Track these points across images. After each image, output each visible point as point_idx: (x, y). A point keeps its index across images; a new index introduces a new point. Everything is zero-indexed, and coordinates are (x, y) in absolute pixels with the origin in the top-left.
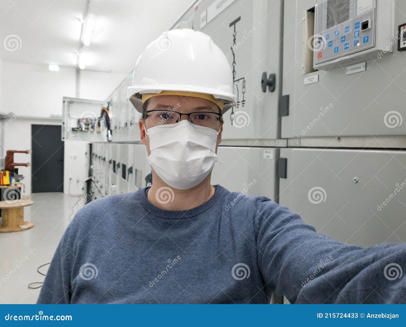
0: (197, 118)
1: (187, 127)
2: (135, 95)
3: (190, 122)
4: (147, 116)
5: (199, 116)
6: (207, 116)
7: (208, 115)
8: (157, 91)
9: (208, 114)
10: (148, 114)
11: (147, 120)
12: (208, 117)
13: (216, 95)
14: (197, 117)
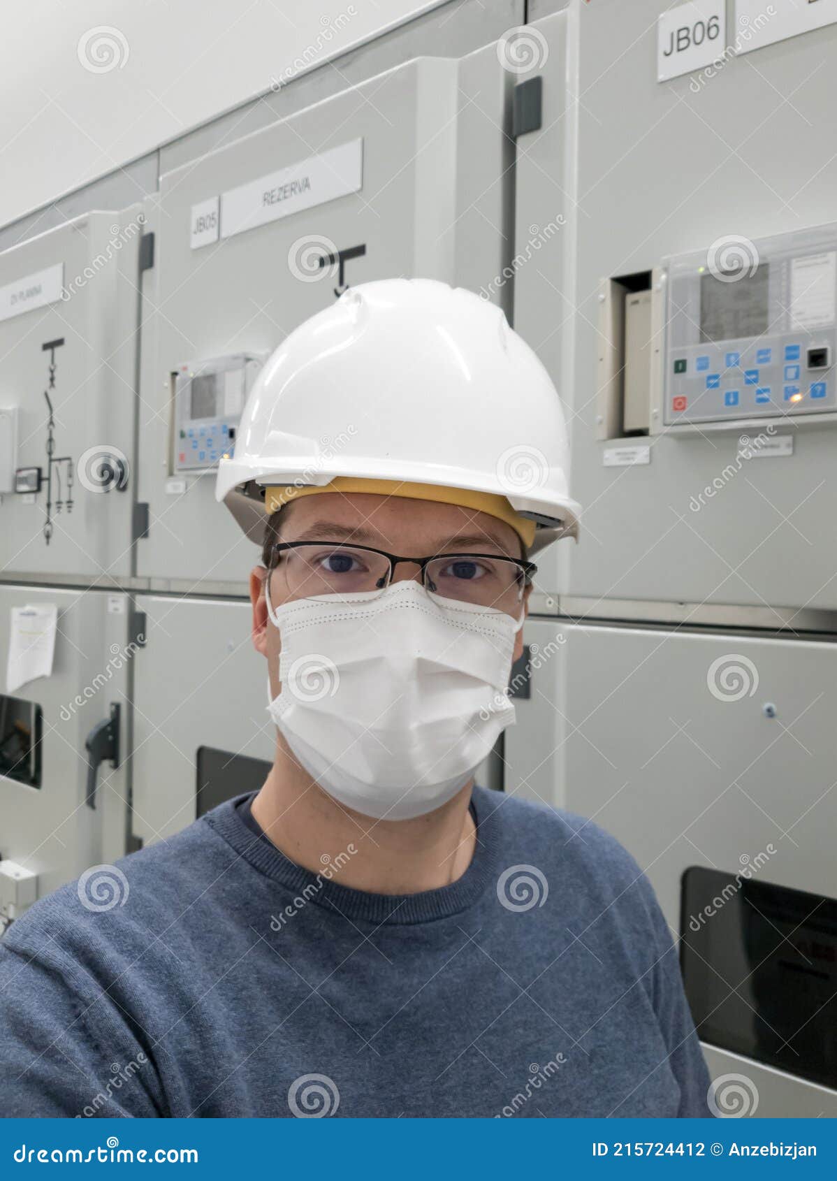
0: (450, 575)
1: (416, 606)
2: (243, 487)
3: (427, 589)
4: (280, 560)
5: (456, 565)
6: (483, 566)
7: (486, 565)
8: (317, 476)
9: (488, 562)
10: (282, 552)
11: (277, 575)
12: (488, 571)
13: (519, 499)
14: (450, 570)
